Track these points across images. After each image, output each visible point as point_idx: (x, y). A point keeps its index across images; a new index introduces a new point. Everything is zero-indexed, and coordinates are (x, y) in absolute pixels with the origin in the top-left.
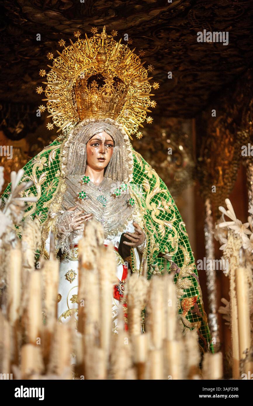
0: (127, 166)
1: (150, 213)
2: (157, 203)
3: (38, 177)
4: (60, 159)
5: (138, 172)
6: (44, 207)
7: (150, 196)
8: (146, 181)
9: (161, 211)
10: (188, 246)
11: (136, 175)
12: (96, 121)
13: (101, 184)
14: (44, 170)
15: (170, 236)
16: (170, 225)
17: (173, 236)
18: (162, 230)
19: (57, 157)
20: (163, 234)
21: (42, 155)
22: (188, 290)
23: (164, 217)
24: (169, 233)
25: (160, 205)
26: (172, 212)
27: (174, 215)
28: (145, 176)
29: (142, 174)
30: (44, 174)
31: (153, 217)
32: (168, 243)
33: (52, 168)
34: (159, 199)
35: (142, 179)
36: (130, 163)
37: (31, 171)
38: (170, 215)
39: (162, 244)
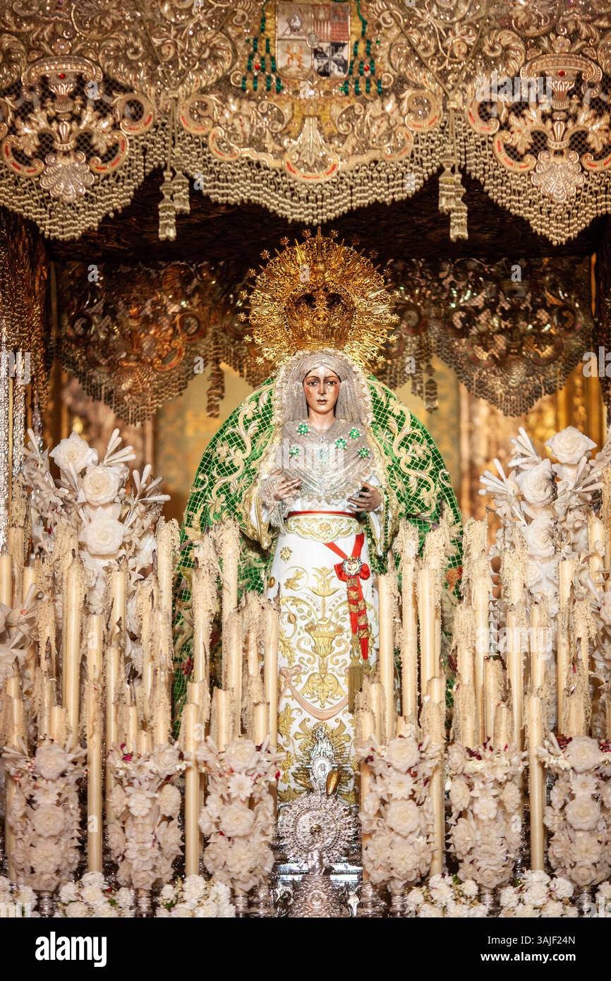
0: (362, 403)
1: (399, 461)
2: (407, 447)
3: (247, 428)
4: (272, 403)
5: (380, 409)
6: (252, 467)
7: (399, 439)
8: (391, 419)
9: (413, 458)
10: (451, 500)
11: (378, 413)
12: (312, 353)
13: (328, 431)
14: (254, 419)
15: (424, 490)
16: (424, 475)
17: (428, 489)
18: (413, 483)
19: (269, 401)
20: (414, 490)
21: (252, 400)
22: (453, 559)
23: (417, 465)
24: (423, 486)
25: (411, 450)
26: (428, 457)
27: (431, 461)
28: (390, 413)
29: (385, 411)
30: (255, 423)
31: (402, 466)
32: (419, 501)
33: (264, 415)
34: (410, 442)
35: (387, 418)
36: (366, 399)
37: (237, 421)
38: (425, 462)
39: (411, 503)
